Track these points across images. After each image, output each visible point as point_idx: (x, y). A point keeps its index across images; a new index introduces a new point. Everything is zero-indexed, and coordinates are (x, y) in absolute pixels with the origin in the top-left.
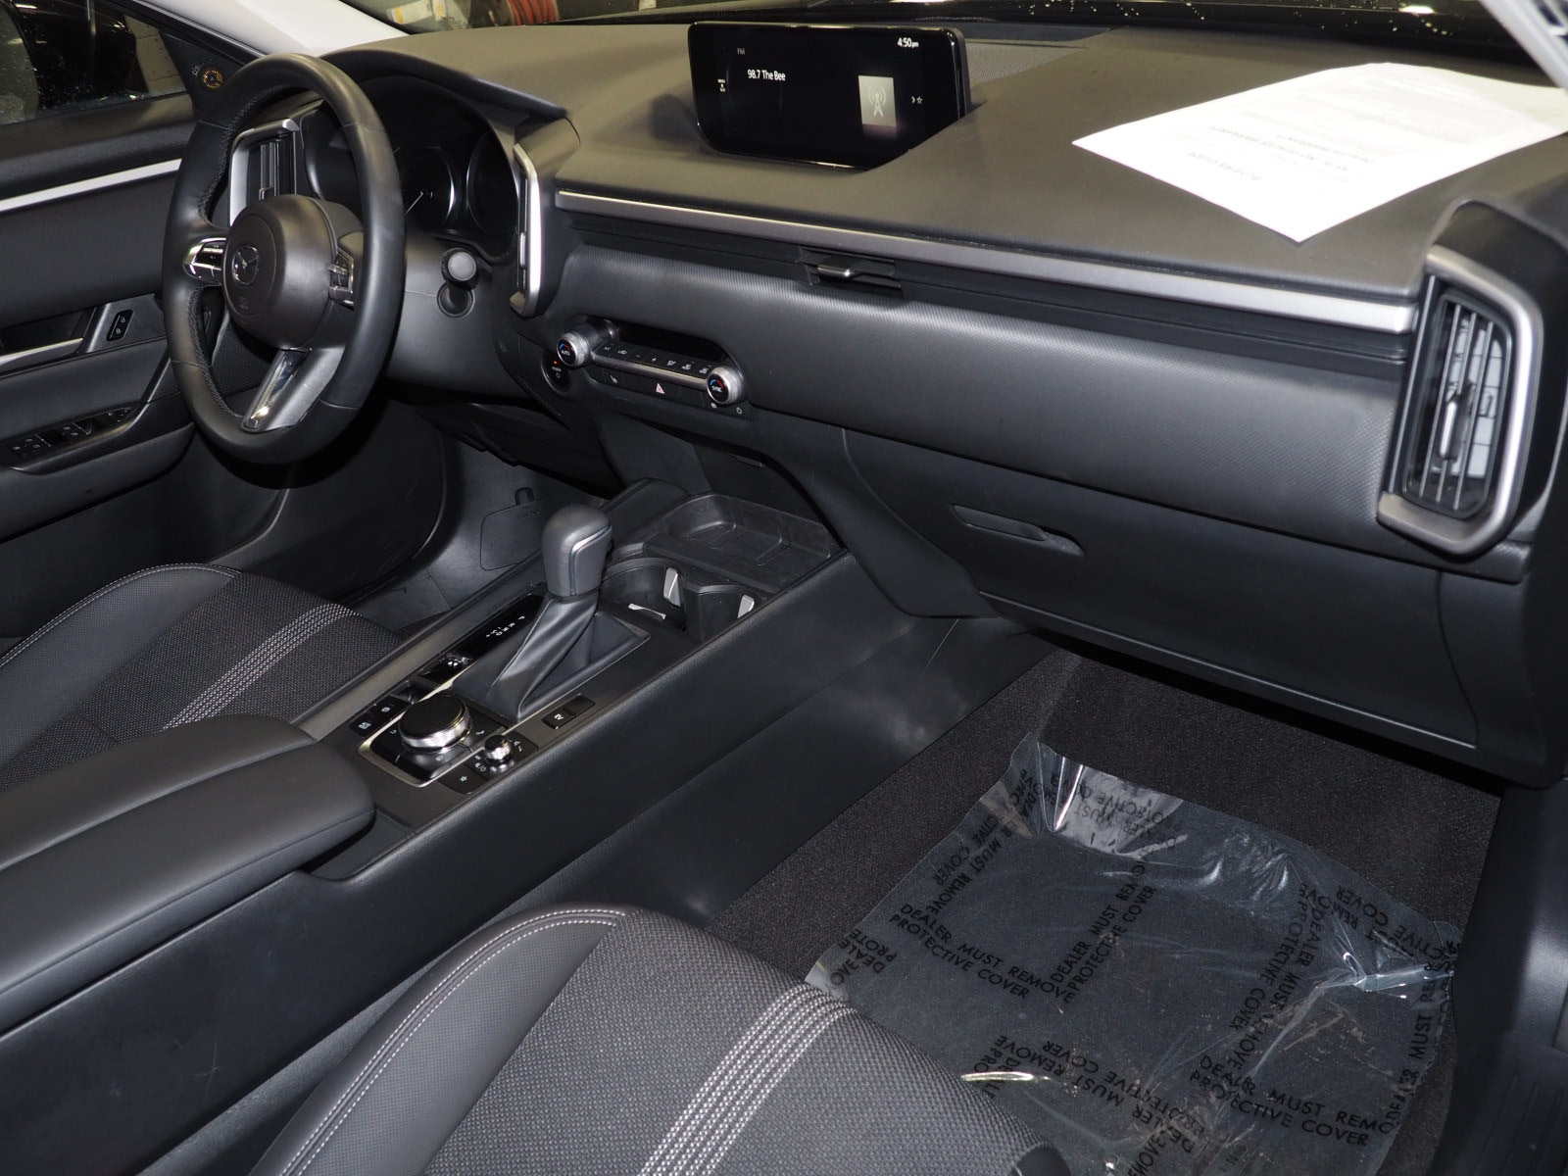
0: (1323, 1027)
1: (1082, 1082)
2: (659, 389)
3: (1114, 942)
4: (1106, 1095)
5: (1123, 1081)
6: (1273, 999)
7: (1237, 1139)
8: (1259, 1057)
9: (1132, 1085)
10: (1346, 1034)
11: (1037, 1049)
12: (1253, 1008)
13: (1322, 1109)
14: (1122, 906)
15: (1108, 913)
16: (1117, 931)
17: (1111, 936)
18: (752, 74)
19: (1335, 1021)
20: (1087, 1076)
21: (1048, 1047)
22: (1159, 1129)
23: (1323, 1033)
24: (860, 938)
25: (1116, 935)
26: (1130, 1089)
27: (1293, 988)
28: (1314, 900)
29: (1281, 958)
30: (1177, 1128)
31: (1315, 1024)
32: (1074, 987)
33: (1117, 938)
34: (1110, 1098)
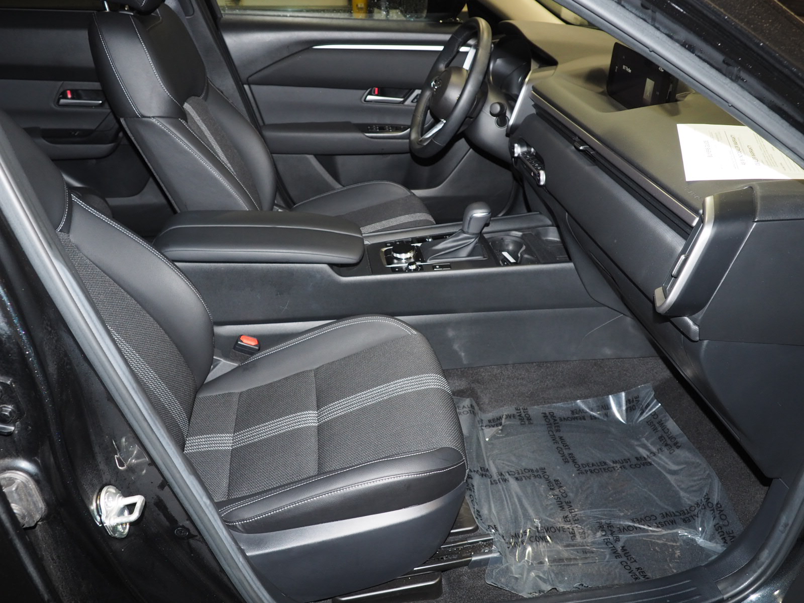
0: (666, 542)
1: (556, 497)
2: (532, 174)
3: (618, 469)
4: (560, 505)
5: (571, 506)
6: (658, 523)
7: (594, 549)
8: (632, 534)
9: (573, 509)
10: (673, 550)
11: (551, 479)
12: (647, 520)
13: (635, 562)
14: (634, 461)
15: (627, 460)
16: (623, 467)
17: (619, 467)
18: (624, 67)
19: (674, 544)
20: (560, 496)
21: (556, 481)
22: (568, 526)
23: (665, 545)
24: (525, 411)
25: (621, 467)
26: (571, 510)
27: (670, 524)
28: (706, 501)
29: (677, 514)
30: (576, 531)
31: (665, 540)
32: (586, 472)
33: (620, 469)
34: (561, 507)
